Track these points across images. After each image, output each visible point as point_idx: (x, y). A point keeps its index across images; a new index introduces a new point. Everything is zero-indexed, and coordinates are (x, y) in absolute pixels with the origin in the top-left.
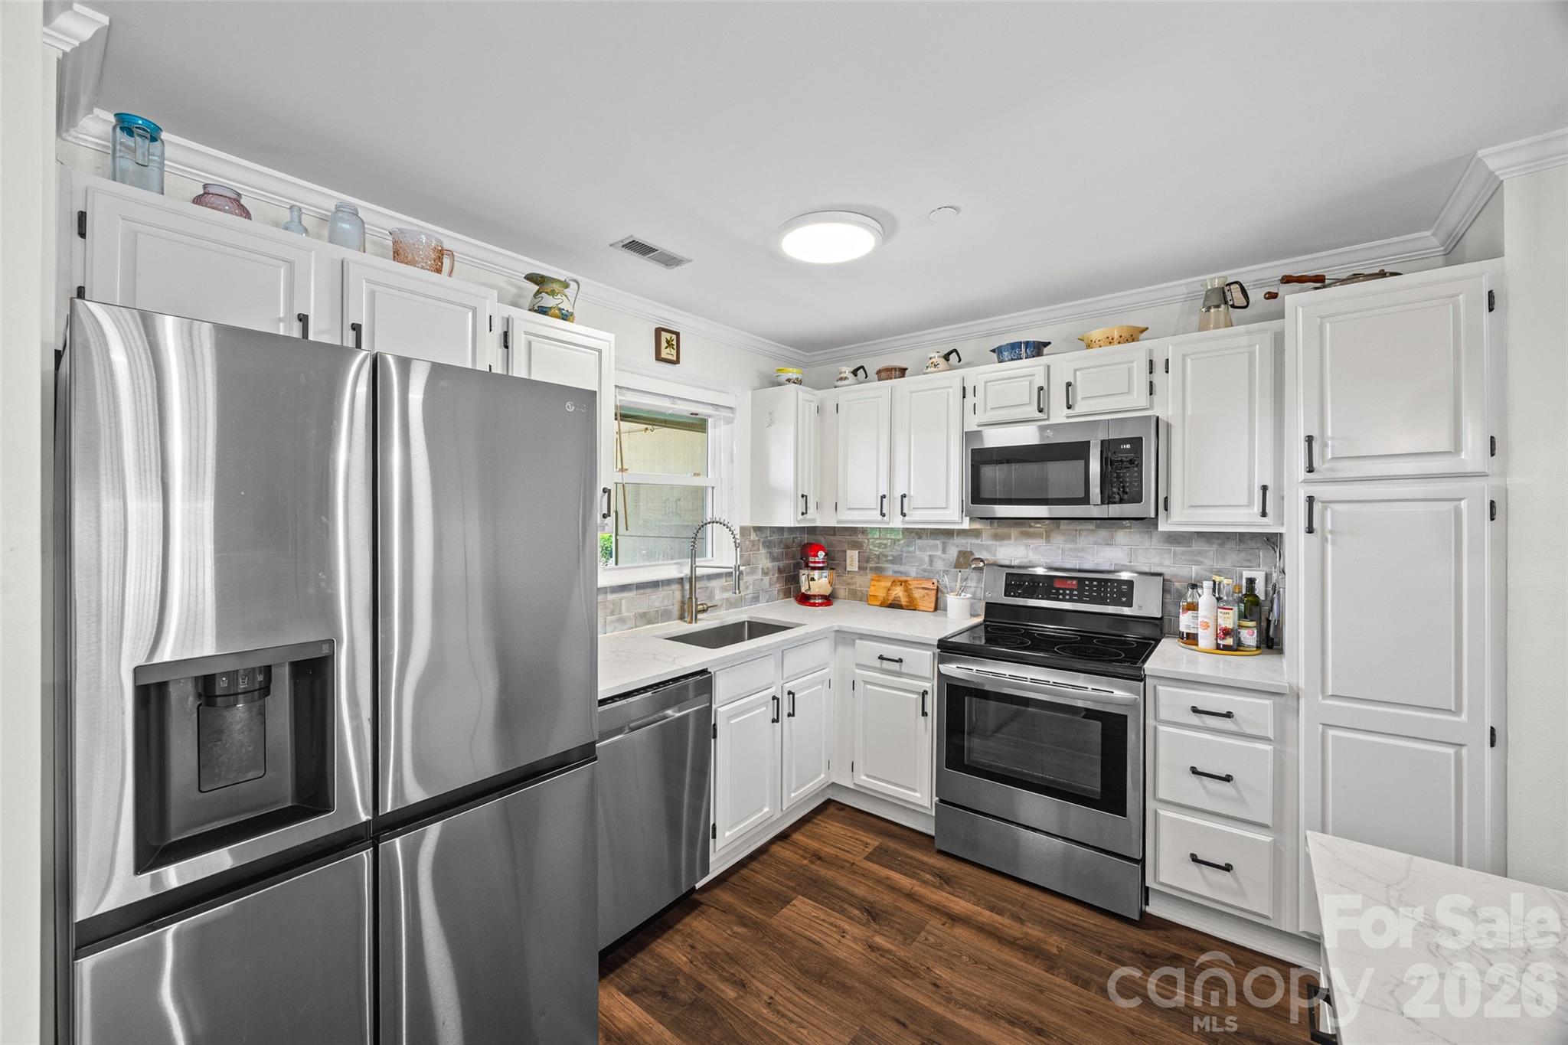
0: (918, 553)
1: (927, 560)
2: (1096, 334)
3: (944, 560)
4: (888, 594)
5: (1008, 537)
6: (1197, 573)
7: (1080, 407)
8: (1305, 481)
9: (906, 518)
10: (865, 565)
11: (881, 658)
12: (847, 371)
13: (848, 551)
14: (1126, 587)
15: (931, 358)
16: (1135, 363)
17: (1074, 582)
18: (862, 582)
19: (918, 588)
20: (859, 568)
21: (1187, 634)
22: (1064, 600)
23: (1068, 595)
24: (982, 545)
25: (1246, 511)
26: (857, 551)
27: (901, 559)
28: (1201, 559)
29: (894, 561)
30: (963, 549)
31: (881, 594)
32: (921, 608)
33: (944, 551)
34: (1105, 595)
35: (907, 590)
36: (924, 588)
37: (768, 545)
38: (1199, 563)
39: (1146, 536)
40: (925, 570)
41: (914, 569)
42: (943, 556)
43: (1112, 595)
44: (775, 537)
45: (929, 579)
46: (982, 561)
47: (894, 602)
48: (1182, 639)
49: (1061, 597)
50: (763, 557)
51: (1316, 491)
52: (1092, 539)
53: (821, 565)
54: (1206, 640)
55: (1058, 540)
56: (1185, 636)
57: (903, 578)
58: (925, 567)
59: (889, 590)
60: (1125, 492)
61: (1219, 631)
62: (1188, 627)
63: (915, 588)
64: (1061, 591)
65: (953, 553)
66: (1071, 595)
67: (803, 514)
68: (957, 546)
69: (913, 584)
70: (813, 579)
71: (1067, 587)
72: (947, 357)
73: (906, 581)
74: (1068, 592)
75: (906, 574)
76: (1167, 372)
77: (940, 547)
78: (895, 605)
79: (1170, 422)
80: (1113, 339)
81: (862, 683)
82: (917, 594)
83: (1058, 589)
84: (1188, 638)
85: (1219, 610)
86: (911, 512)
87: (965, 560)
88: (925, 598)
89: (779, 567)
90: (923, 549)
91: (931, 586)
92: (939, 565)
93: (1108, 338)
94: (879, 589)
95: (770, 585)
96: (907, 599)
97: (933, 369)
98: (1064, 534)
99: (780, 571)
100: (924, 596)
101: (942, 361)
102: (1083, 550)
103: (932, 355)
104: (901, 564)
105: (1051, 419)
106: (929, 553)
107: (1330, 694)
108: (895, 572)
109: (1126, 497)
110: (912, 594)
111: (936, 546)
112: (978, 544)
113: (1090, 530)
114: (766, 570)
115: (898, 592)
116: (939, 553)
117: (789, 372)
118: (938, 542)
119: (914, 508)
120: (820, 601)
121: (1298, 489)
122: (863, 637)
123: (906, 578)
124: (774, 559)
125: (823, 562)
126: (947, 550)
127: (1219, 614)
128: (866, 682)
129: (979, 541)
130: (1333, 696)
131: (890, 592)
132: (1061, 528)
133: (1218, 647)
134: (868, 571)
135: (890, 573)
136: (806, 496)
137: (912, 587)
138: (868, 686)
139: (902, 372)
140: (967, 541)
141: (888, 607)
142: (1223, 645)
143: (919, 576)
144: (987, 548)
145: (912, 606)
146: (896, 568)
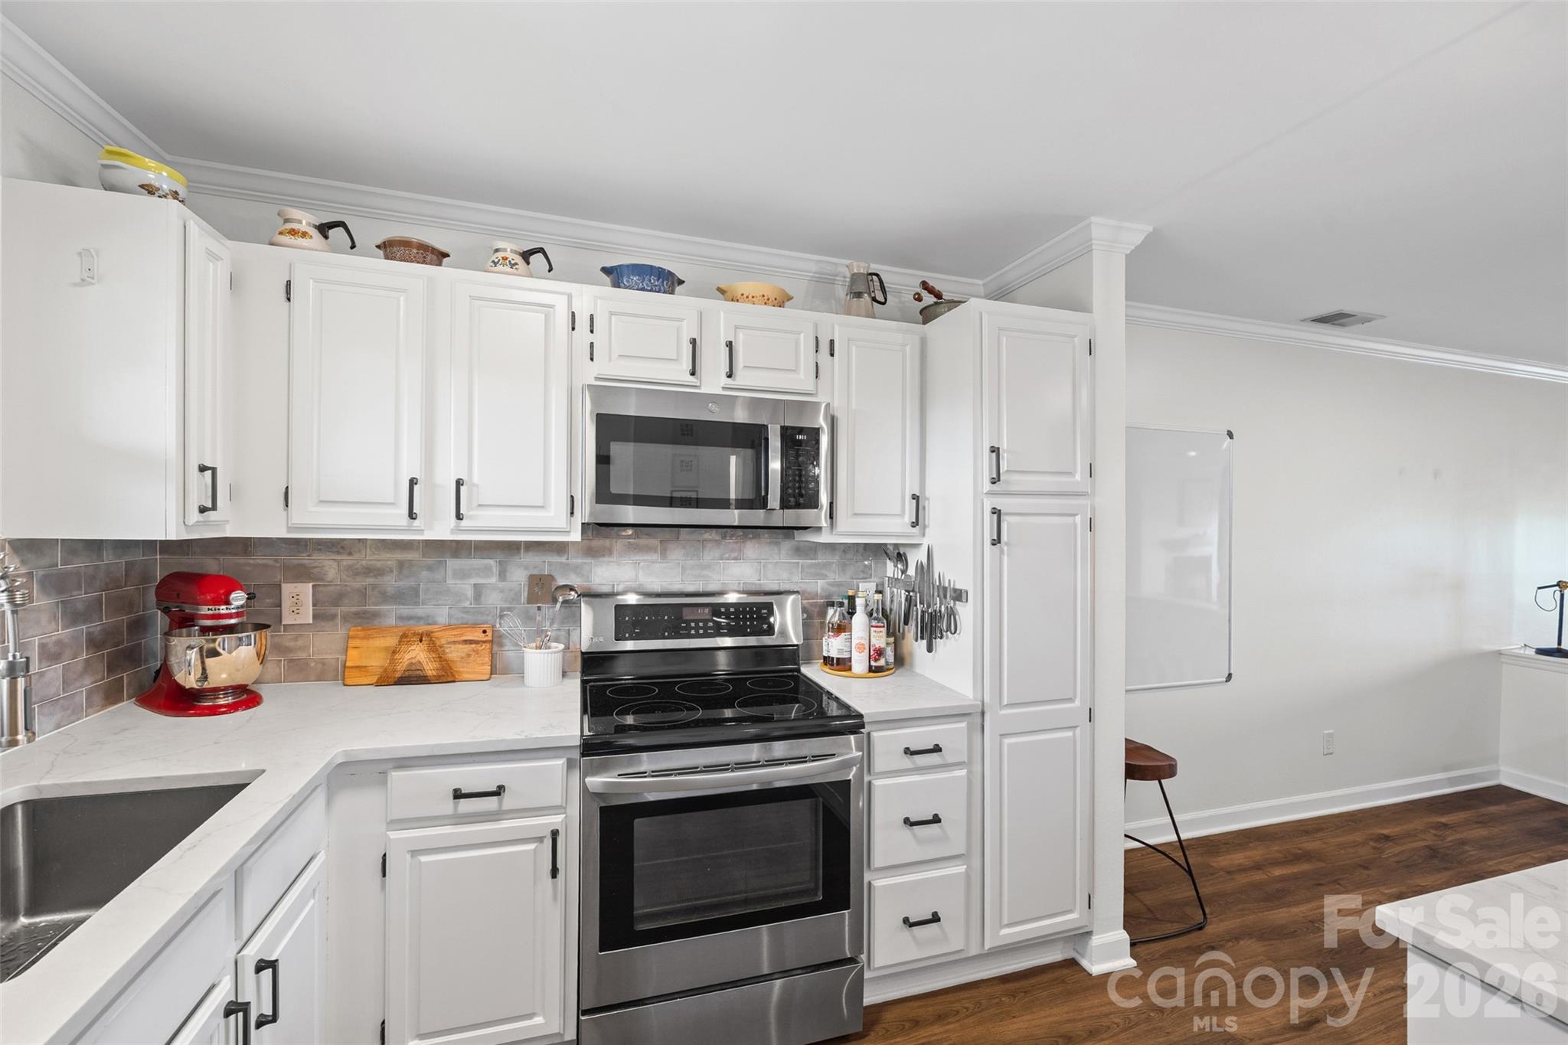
0: (450, 581)
1: (470, 592)
2: (746, 286)
3: (502, 591)
4: (392, 661)
5: (608, 552)
6: (822, 589)
7: (742, 378)
8: (990, 493)
9: (464, 523)
10: (333, 610)
11: (458, 795)
12: (306, 220)
13: (284, 586)
14: (765, 611)
15: (497, 250)
16: (802, 335)
17: (707, 610)
18: (325, 644)
19: (454, 642)
20: (315, 617)
21: (838, 659)
22: (698, 636)
23: (701, 628)
24: (568, 564)
25: (897, 520)
26: (311, 585)
27: (417, 596)
28: (824, 572)
29: (399, 597)
30: (535, 572)
31: (377, 662)
32: (466, 676)
33: (502, 575)
34: (745, 623)
35: (434, 648)
36: (466, 642)
37: (56, 584)
38: (824, 577)
39: (776, 548)
40: (466, 611)
41: (445, 610)
42: (501, 585)
43: (752, 623)
44: (78, 564)
45: (474, 625)
46: (572, 589)
47: (407, 674)
48: (832, 665)
49: (693, 632)
50: (44, 618)
51: (1001, 503)
52: (717, 553)
53: (233, 621)
54: (859, 664)
55: (676, 554)
56: (835, 662)
57: (422, 628)
58: (467, 604)
59: (394, 652)
60: (801, 495)
61: (872, 653)
62: (840, 651)
63: (449, 643)
64: (693, 625)
65: (519, 575)
66: (705, 628)
67: (203, 510)
68: (526, 568)
69: (443, 638)
70: (214, 653)
71: (700, 618)
72: (526, 256)
73: (429, 634)
74: (701, 624)
75: (428, 620)
76: (832, 355)
77: (495, 570)
78: (413, 678)
79: (836, 415)
80: (768, 299)
81: (408, 856)
82: (454, 653)
83: (688, 622)
84: (838, 664)
85: (873, 629)
86: (471, 513)
87: (542, 589)
88: (472, 658)
89: (88, 634)
90: (463, 575)
91: (481, 637)
92: (494, 600)
93: (763, 296)
94: (372, 653)
95: (66, 683)
96: (436, 665)
97: (507, 269)
98: (684, 547)
99: (94, 644)
100: (469, 656)
101: (519, 259)
102: (708, 567)
103: (500, 245)
104: (417, 604)
105: (702, 388)
106: (473, 581)
107: (1006, 703)
108: (401, 618)
109: (801, 500)
110: (444, 652)
111: (487, 570)
112: (561, 563)
113: (716, 541)
114: (53, 649)
115: (417, 654)
116: (493, 580)
117: (149, 169)
118: (491, 562)
119: (480, 505)
120: (230, 700)
121: (983, 500)
122: (404, 763)
123: (430, 628)
124: (74, 616)
125: (238, 615)
126: (508, 574)
127: (872, 634)
128: (414, 853)
129: (563, 560)
130: (1011, 705)
131: (397, 656)
132: (681, 538)
133: (871, 669)
134: (338, 620)
135: (391, 621)
136: (214, 470)
137: (443, 641)
138: (424, 859)
139: (439, 256)
140: (543, 558)
141: (395, 684)
142: (875, 667)
143: (453, 622)
144: (576, 569)
145: (447, 675)
146: (406, 610)
